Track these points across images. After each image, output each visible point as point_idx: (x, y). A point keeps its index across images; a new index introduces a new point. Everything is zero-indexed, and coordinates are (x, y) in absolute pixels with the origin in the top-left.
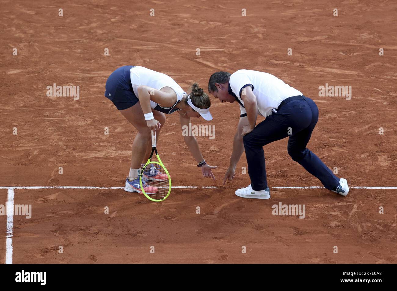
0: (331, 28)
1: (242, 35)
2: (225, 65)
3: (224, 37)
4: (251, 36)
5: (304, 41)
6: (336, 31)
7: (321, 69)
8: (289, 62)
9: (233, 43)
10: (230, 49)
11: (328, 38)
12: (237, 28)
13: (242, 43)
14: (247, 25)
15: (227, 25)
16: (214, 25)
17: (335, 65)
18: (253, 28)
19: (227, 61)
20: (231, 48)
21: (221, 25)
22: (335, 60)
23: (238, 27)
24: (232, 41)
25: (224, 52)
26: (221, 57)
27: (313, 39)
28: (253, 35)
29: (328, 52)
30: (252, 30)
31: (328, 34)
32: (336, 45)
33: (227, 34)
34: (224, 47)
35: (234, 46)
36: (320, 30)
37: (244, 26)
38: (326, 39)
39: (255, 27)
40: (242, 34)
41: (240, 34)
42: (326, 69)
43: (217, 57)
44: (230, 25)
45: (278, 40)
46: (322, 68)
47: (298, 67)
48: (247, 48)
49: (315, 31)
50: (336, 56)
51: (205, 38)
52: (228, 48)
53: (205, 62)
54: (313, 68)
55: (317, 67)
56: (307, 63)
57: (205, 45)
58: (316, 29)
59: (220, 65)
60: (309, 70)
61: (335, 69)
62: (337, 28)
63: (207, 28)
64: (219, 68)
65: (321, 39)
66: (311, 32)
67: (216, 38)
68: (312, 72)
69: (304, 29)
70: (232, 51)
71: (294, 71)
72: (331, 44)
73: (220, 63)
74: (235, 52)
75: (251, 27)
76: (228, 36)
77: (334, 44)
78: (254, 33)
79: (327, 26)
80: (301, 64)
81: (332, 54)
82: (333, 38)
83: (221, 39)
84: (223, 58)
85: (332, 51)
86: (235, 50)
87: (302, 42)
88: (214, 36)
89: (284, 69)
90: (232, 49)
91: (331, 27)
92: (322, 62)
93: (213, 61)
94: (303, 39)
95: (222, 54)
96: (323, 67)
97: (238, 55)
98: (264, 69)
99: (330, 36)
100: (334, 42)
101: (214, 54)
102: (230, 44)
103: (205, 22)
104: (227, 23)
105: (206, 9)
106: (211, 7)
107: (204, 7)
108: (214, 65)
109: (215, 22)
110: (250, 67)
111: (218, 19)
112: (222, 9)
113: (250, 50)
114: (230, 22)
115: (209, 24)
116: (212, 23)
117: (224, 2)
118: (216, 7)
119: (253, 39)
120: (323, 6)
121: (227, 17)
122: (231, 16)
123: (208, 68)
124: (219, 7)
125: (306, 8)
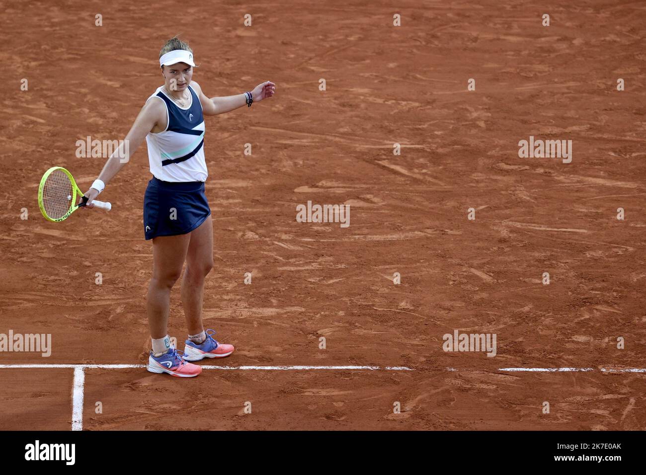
0: (596, 112)
1: (452, 124)
2: (424, 171)
3: (424, 126)
4: (466, 125)
5: (552, 133)
6: (604, 118)
7: (579, 179)
8: (527, 167)
9: (438, 136)
10: (433, 145)
11: (591, 128)
12: (445, 112)
13: (452, 136)
14: (461, 106)
15: (429, 107)
16: (408, 106)
17: (602, 172)
18: (471, 112)
19: (429, 164)
20: (435, 143)
21: (418, 107)
22: (601, 164)
23: (446, 110)
24: (436, 133)
25: (423, 150)
26: (418, 158)
27: (567, 131)
28: (471, 123)
29: (590, 151)
30: (468, 115)
31: (590, 122)
32: (604, 139)
33: (428, 121)
34: (424, 142)
35: (440, 141)
36: (577, 116)
37: (456, 109)
38: (588, 130)
39: (473, 110)
40: (452, 122)
41: (449, 121)
42: (587, 179)
43: (413, 159)
44: (433, 107)
45: (509, 132)
46: (581, 177)
47: (541, 174)
48: (460, 144)
49: (569, 118)
50: (603, 158)
51: (393, 126)
52: (429, 143)
53: (393, 167)
54: (566, 177)
55: (572, 176)
56: (556, 169)
57: (393, 139)
58: (571, 113)
59: (416, 170)
60: (559, 180)
61: (601, 179)
62: (604, 112)
63: (396, 111)
64: (415, 176)
65: (580, 131)
66: (563, 118)
67: (411, 127)
68: (564, 183)
69: (552, 115)
70: (437, 148)
71: (536, 181)
72: (595, 139)
73: (417, 168)
74: (440, 150)
75: (467, 110)
76: (430, 125)
77: (600, 139)
78: (472, 120)
79: (589, 109)
80: (547, 170)
81: (597, 155)
82: (599, 130)
83: (420, 129)
84: (422, 160)
85: (596, 149)
86: (442, 147)
87: (549, 134)
88: (408, 124)
89: (519, 179)
90: (435, 146)
91: (597, 110)
92: (581, 168)
93: (405, 164)
94: (550, 130)
95: (420, 154)
96: (583, 175)
97: (446, 155)
98: (488, 177)
99: (594, 125)
100: (600, 135)
101: (407, 152)
102: (434, 137)
103: (394, 101)
104: (428, 103)
105: (395, 81)
106: (403, 78)
107: (392, 78)
108: (406, 171)
109: (409, 102)
110: (464, 175)
111: (414, 97)
112: (421, 80)
113: (466, 148)
114: (434, 101)
115: (399, 104)
116: (404, 103)
117: (425, 69)
118: (411, 77)
119: (470, 130)
120: (584, 77)
121: (429, 94)
122: (435, 93)
123: (397, 176)
124: (416, 78)
125: (556, 80)
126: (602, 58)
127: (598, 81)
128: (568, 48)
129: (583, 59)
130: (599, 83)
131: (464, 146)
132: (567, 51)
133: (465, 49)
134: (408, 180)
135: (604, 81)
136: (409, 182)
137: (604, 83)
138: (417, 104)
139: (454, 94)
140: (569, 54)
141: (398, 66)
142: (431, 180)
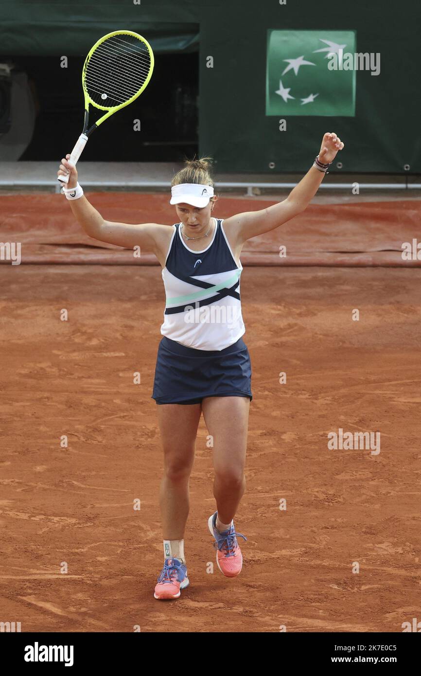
0: (313, 531)
1: (120, 546)
2: (83, 610)
3: (82, 550)
4: (139, 548)
5: (254, 559)
6: (324, 539)
7: (290, 621)
8: (221, 605)
9: (101, 563)
10: (96, 576)
11: (306, 553)
12: (111, 530)
13: (121, 563)
14: (133, 523)
15: (89, 524)
16: (62, 523)
17: (321, 611)
18: (145, 532)
19: (89, 601)
20: (97, 573)
21: (75, 524)
22: (320, 600)
23: (112, 528)
24: (99, 558)
25: (82, 582)
26: (75, 593)
27: (273, 556)
28: (146, 545)
29: (306, 583)
30: (142, 535)
31: (305, 544)
32: (324, 567)
33: (89, 543)
34: (83, 571)
35: (104, 570)
36: (288, 537)
37: (125, 526)
38: (302, 555)
39: (149, 528)
40: (121, 544)
41: (116, 543)
42: (300, 620)
43: (68, 593)
44: (94, 524)
45: (197, 557)
46: (293, 618)
47: (240, 614)
48: (132, 574)
49: (278, 539)
50: (323, 592)
51: (42, 551)
52: (90, 573)
53: (41, 604)
54: (273, 618)
55: (280, 616)
56: (260, 606)
57: (41, 567)
58: (280, 533)
59: (72, 609)
60: (263, 622)
61: (320, 621)
62: (324, 531)
63: (46, 529)
64: (70, 616)
65: (291, 556)
66: (269, 539)
67: (65, 551)
68: (271, 625)
69: (254, 534)
70: (100, 579)
71: (233, 623)
72: (312, 567)
73: (73, 606)
74: (105, 582)
75: (141, 528)
76: (92, 548)
77: (318, 567)
78: (146, 542)
79: (303, 526)
80: (247, 608)
81: (314, 588)
82: (317, 554)
83: (77, 554)
84: (80, 596)
85: (313, 581)
86: (107, 578)
87: (250, 560)
88: (62, 548)
89: (210, 620)
90: (99, 576)
91: (314, 529)
92: (293, 605)
93: (58, 600)
94: (251, 555)
95: (78, 587)
96: (296, 615)
97: (112, 588)
98: (168, 618)
99: (310, 548)
100: (318, 562)
101: (60, 585)
102: (95, 564)
103: (43, 517)
104: (89, 519)
105: (45, 490)
106: (56, 485)
107: (40, 485)
108: (60, 610)
109: (62, 518)
110: (137, 615)
111: (70, 511)
112: (79, 488)
113: (139, 578)
114: (96, 516)
115: (50, 520)
116: (56, 519)
117: (84, 474)
118: (65, 485)
119: (145, 555)
120: (296, 484)
121: (89, 506)
122: (97, 505)
123: (47, 617)
124: (72, 486)
125: (259, 488)
126: (321, 459)
127: (316, 490)
128: (275, 446)
129: (296, 460)
130: (317, 492)
131: (136, 576)
132: (275, 449)
133: (138, 447)
134: (61, 622)
135: (324, 489)
136: (62, 625)
137: (323, 492)
138: (74, 521)
139: (122, 507)
140: (277, 453)
141: (49, 470)
142: (93, 622)
